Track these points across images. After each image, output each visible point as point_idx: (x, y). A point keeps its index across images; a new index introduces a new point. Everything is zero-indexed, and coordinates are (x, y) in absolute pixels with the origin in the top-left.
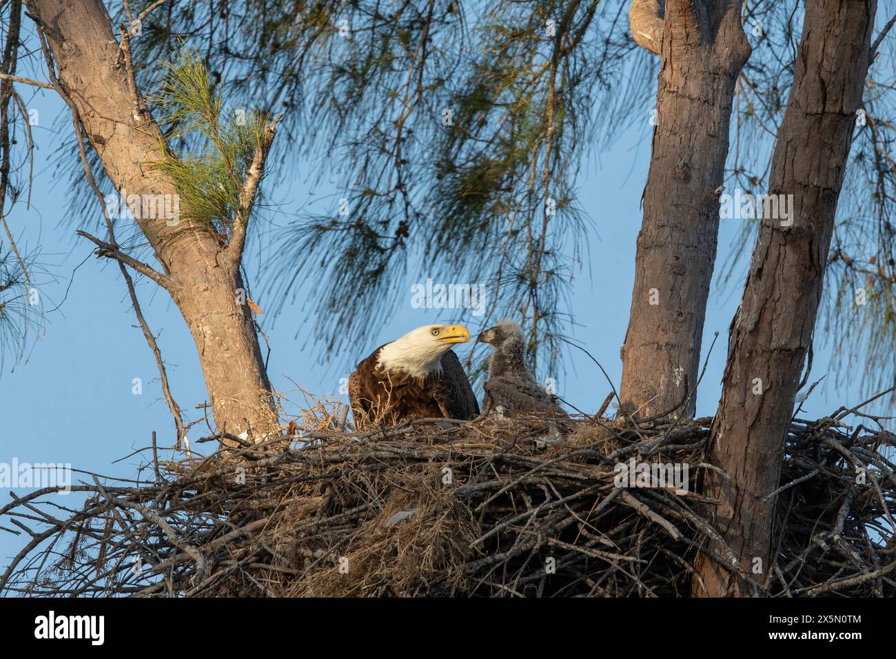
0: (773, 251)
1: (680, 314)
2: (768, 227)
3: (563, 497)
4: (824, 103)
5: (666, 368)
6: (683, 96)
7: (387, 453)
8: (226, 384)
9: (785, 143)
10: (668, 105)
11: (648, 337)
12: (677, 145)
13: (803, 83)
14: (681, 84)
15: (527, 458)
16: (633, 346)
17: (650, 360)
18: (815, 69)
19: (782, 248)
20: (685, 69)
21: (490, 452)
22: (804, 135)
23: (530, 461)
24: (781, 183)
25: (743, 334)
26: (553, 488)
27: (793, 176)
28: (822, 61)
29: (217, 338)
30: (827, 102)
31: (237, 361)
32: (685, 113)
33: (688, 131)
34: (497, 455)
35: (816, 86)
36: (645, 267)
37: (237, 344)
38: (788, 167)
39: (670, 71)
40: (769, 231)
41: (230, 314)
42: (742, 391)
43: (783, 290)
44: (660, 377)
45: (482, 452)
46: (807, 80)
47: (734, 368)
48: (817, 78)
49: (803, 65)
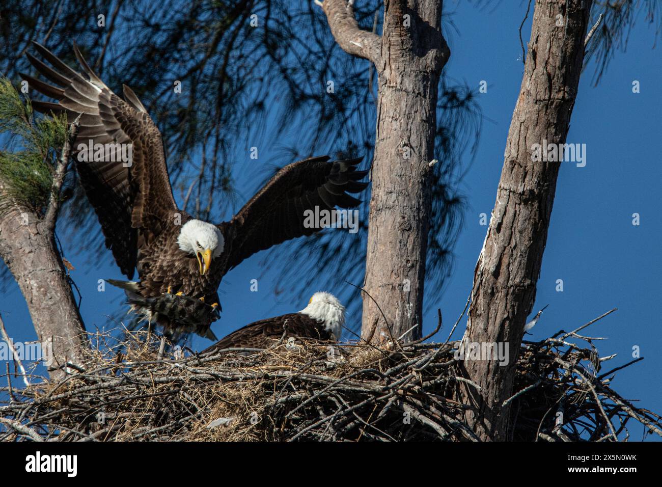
0: (510, 209)
1: (408, 261)
2: (506, 190)
3: (351, 405)
4: (550, 92)
5: (399, 304)
6: (400, 90)
7: (205, 375)
8: (51, 325)
9: (519, 124)
10: (389, 98)
11: (384, 280)
12: (398, 128)
13: (534, 77)
14: (399, 81)
15: (319, 376)
16: (372, 287)
17: (387, 298)
18: (543, 65)
19: (517, 206)
20: (402, 69)
21: (290, 372)
22: (534, 117)
23: (322, 379)
24: (516, 156)
25: (486, 275)
26: (342, 400)
27: (526, 149)
28: (549, 58)
29: (42, 289)
30: (553, 90)
31: (59, 307)
32: (403, 104)
33: (406, 117)
34: (296, 374)
35: (544, 78)
36: (378, 224)
37: (57, 294)
38: (522, 143)
39: (389, 71)
40: (507, 193)
41: (51, 270)
42: (485, 320)
43: (518, 239)
44: (395, 311)
45: (283, 373)
46: (536, 74)
47: (479, 301)
48: (545, 72)
49: (533, 62)
